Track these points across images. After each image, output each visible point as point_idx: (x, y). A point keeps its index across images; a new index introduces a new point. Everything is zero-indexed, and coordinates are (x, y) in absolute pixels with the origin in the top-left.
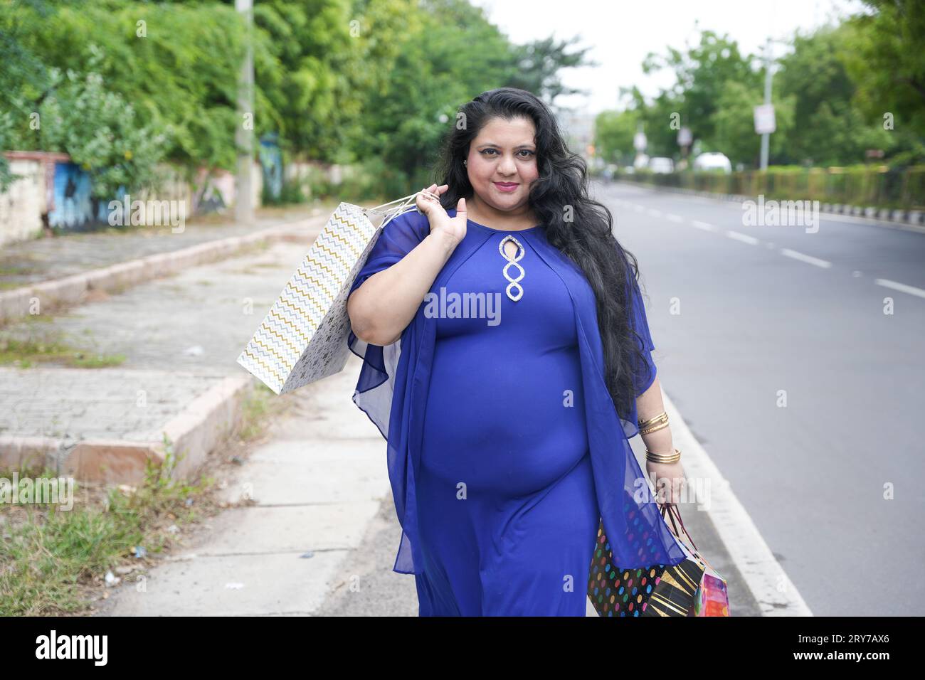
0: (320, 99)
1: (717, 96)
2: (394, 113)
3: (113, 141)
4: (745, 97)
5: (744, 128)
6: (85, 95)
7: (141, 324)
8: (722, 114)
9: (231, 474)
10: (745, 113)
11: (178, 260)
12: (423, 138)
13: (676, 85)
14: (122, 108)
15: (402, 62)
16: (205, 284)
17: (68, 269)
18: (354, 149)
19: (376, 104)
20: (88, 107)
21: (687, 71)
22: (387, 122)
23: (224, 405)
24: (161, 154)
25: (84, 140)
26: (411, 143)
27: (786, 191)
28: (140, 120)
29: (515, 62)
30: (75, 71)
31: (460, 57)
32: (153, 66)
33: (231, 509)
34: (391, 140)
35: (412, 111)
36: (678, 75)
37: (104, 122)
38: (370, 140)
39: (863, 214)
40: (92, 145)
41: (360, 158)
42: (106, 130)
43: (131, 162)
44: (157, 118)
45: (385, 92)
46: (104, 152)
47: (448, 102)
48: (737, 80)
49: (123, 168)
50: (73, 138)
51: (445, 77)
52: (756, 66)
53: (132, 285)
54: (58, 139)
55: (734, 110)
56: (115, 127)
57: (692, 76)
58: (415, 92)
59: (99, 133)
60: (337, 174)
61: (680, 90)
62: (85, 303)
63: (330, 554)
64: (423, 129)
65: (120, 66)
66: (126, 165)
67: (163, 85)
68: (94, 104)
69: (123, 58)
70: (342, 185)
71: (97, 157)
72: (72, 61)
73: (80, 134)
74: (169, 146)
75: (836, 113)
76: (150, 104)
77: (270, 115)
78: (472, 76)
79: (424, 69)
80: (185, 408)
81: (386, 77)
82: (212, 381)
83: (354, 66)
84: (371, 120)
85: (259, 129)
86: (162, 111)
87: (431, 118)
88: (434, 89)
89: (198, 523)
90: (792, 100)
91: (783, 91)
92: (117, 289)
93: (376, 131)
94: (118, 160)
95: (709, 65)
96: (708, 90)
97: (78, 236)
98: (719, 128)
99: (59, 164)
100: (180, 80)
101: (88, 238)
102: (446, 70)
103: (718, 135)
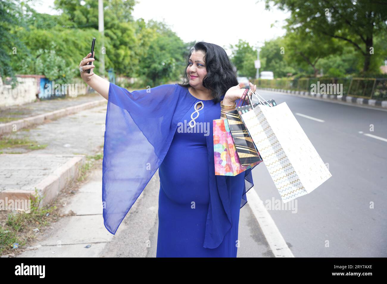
0: (126, 58)
1: (244, 58)
2: (149, 62)
3: (59, 71)
4: (252, 58)
5: (252, 67)
6: (50, 57)
7: (59, 132)
8: (245, 63)
9: (69, 199)
10: (252, 62)
11: (77, 108)
12: (158, 69)
13: (232, 54)
14: (61, 61)
15: (151, 47)
16: (85, 116)
17: (39, 113)
18: (137, 73)
19: (143, 60)
20: (51, 61)
21: (235, 51)
22: (147, 65)
23: (70, 169)
24: (74, 75)
25: (50, 71)
26: (154, 71)
27: (264, 85)
28: (68, 65)
29: (185, 47)
30: (47, 49)
31: (168, 46)
32: (72, 48)
33: (65, 217)
34: (148, 70)
35: (154, 62)
36: (232, 52)
37: (56, 65)
38: (142, 70)
39: (287, 92)
40: (52, 72)
41: (139, 76)
42: (56, 68)
43: (65, 78)
44: (73, 64)
45: (146, 56)
46: (56, 75)
47: (165, 59)
48: (249, 53)
49: (62, 79)
50: (46, 70)
51: (164, 52)
52: (254, 49)
53: (60, 117)
54: (41, 71)
55: (249, 61)
56: (60, 67)
57: (236, 52)
58: (155, 57)
59: (54, 69)
60: (133, 80)
61: (233, 56)
62: (43, 124)
63: (98, 244)
64: (158, 67)
65: (61, 48)
66: (63, 79)
67: (75, 54)
68: (53, 60)
69: (62, 46)
70: (134, 84)
71: (54, 76)
72: (47, 47)
73: (49, 69)
74: (77, 72)
75: (276, 63)
76: (71, 60)
77: (109, 63)
78: (172, 51)
79: (157, 49)
80: (52, 172)
81: (146, 51)
82: (69, 158)
83: (136, 48)
84: (142, 64)
85: (106, 67)
86: (75, 62)
87: (160, 64)
88: (161, 55)
89: (48, 226)
90: (265, 59)
91: (262, 57)
92: (55, 119)
93: (144, 68)
94: (61, 77)
95: (241, 49)
96: (241, 56)
97: (47, 101)
98: (244, 66)
99: (41, 79)
100: (81, 53)
101: (51, 101)
102: (164, 49)
103: (244, 69)
